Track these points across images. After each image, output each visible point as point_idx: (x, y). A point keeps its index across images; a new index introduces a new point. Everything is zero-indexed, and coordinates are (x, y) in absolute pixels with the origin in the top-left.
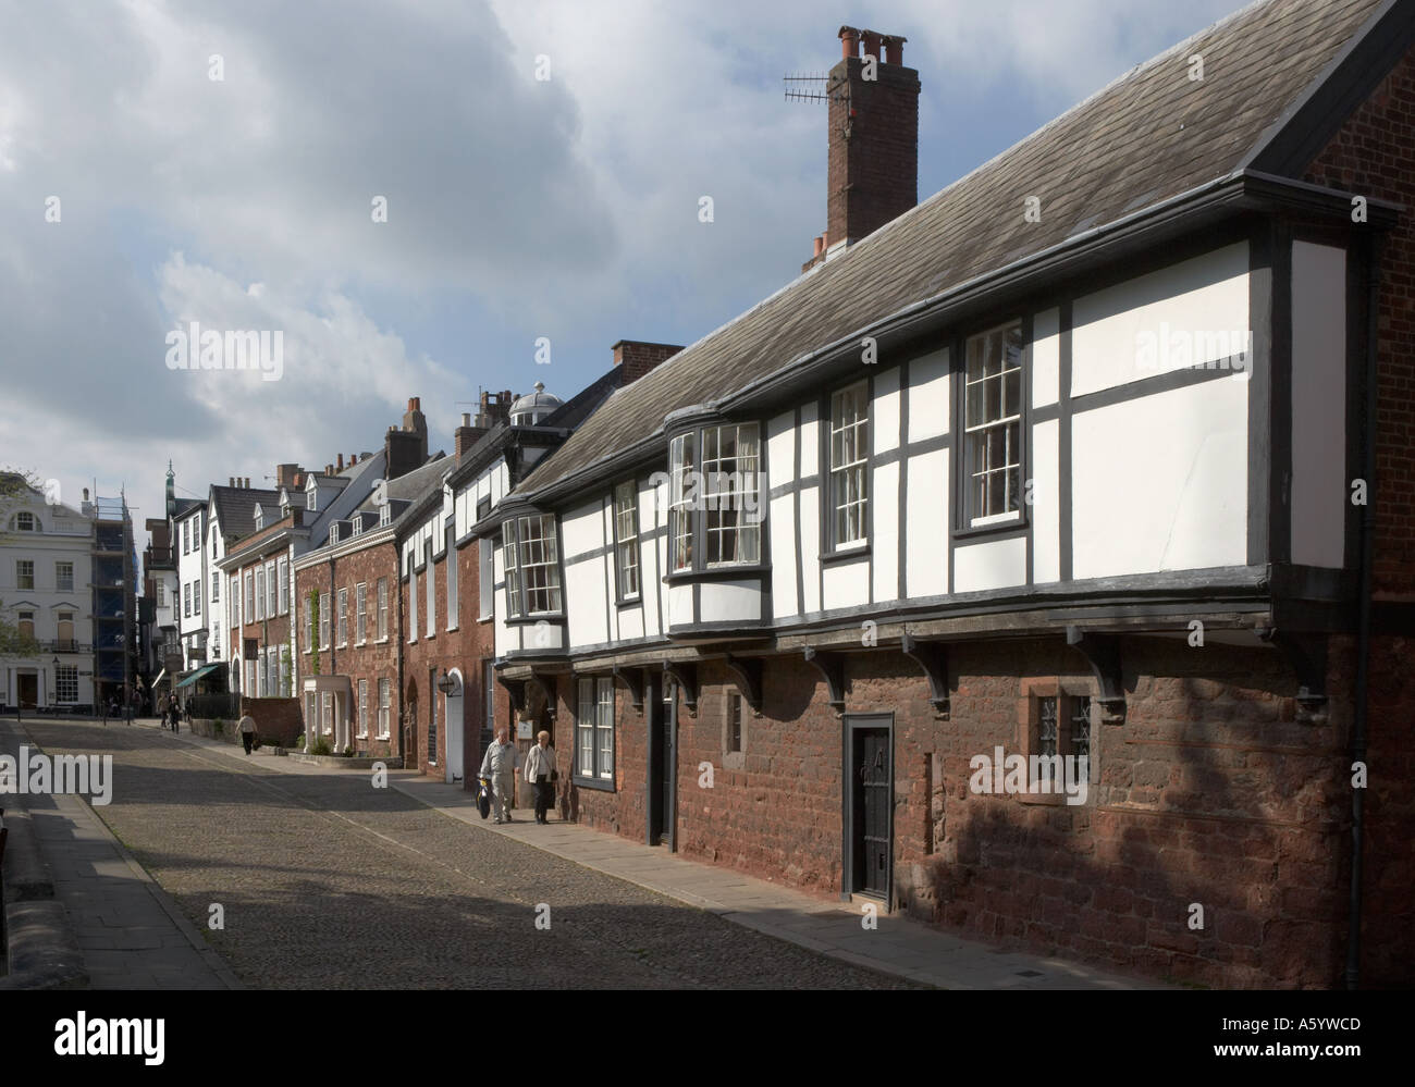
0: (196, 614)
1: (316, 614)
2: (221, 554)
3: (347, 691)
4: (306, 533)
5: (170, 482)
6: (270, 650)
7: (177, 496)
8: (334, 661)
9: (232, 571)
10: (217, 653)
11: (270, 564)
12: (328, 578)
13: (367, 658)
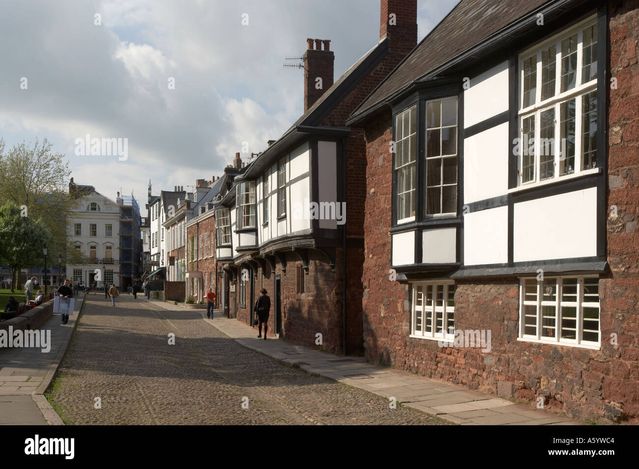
0: (156, 246)
1: (193, 245)
2: (164, 221)
3: (201, 277)
4: (191, 212)
5: (150, 189)
6: (179, 261)
7: (152, 195)
8: (198, 265)
9: (168, 228)
10: (163, 264)
11: (179, 225)
12: (196, 231)
13: (207, 264)
